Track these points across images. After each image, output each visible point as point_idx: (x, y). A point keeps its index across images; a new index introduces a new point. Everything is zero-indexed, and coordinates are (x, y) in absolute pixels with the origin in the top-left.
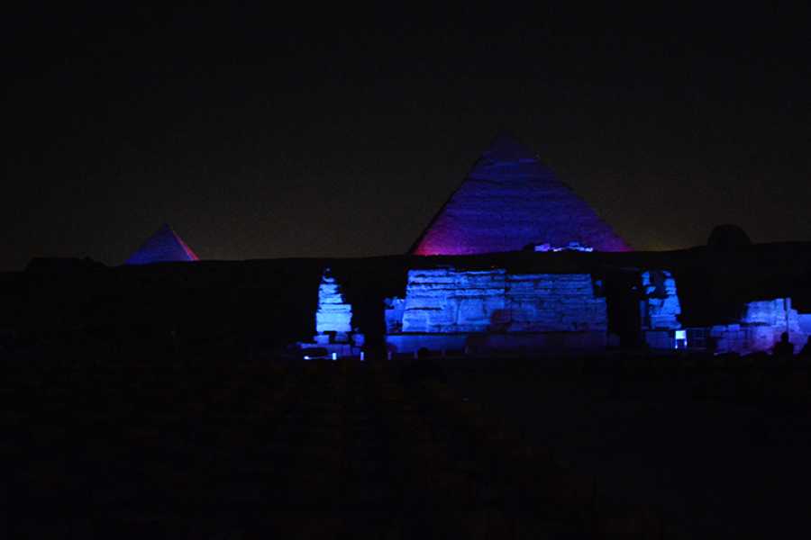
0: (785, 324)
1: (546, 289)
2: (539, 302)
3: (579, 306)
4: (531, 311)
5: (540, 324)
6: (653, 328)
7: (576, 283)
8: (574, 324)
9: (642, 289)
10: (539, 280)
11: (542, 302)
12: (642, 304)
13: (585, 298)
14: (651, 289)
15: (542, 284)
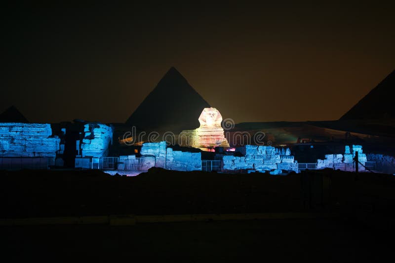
0: (164, 156)
1: (17, 132)
2: (12, 140)
3: (37, 142)
4: (6, 144)
5: (11, 152)
6: (83, 156)
7: (38, 129)
8: (34, 153)
9: (84, 133)
10: (12, 127)
11: (13, 139)
12: (78, 142)
13: (41, 137)
14: (88, 134)
15: (15, 129)
